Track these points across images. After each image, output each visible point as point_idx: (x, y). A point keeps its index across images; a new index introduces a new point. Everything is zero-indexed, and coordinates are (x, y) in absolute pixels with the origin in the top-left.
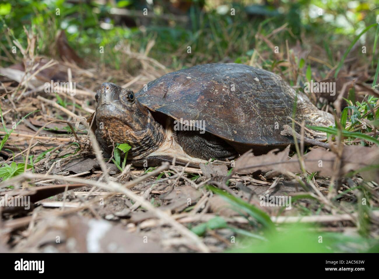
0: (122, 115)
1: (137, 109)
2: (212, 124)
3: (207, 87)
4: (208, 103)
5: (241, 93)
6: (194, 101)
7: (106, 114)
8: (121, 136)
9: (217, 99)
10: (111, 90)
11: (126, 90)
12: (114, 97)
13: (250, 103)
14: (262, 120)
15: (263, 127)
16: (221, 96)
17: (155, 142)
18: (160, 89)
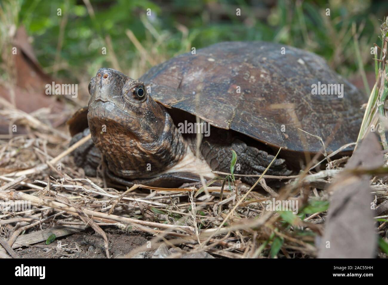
0: (124, 119)
1: (148, 110)
2: (254, 125)
3: (238, 72)
4: (244, 95)
5: (285, 80)
6: (224, 93)
7: (100, 116)
8: (122, 146)
9: (255, 88)
10: (111, 81)
11: (134, 82)
12: (114, 91)
13: (300, 95)
14: (318, 118)
15: (321, 127)
16: (260, 85)
17: (173, 155)
18: (173, 76)
